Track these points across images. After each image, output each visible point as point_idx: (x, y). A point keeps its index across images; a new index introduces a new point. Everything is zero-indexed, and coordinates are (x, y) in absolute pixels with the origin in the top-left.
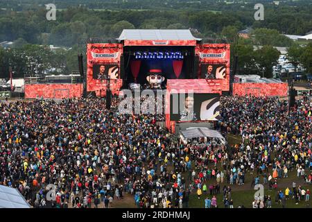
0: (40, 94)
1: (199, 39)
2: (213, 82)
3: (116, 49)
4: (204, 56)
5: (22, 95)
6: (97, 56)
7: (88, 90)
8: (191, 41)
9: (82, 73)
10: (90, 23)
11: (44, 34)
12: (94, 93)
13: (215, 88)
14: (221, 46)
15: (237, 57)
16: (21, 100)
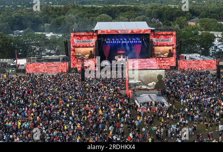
0: (37, 70)
1: (153, 29)
2: (163, 60)
3: (92, 37)
4: (157, 40)
5: (24, 71)
6: (78, 42)
7: (72, 67)
8: (147, 30)
9: (67, 55)
10: (80, 16)
11: (46, 24)
12: (76, 69)
13: (165, 64)
14: (169, 33)
15: (181, 41)
16: (23, 75)
